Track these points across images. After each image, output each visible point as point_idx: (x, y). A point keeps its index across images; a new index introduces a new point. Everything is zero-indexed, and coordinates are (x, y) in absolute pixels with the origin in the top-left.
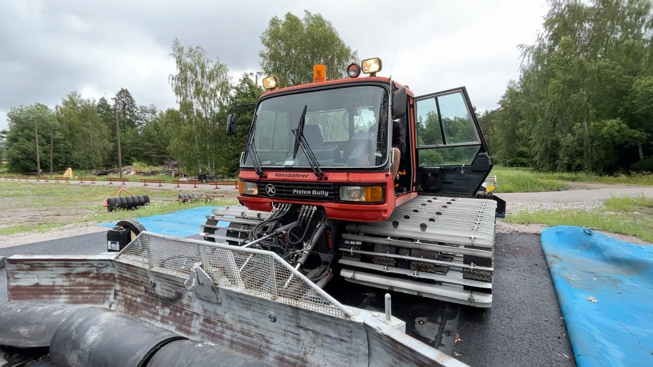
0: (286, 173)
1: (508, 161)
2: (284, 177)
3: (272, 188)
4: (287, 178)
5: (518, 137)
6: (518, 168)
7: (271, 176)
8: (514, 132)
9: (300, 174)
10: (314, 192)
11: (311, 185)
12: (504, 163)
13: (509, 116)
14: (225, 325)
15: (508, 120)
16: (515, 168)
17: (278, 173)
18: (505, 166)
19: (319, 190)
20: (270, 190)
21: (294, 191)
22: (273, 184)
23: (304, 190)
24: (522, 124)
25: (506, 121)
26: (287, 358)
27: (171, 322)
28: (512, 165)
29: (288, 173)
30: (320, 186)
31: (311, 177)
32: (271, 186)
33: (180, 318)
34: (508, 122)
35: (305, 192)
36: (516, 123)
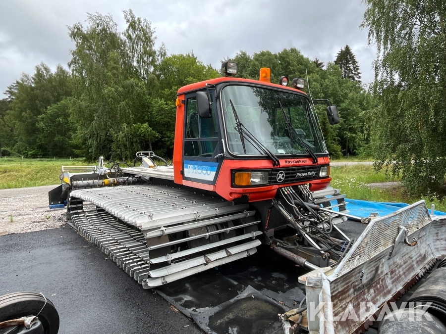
0: (292, 160)
1: (29, 153)
2: (293, 164)
3: (283, 174)
4: (295, 164)
5: (38, 129)
6: (42, 159)
7: (283, 163)
8: (34, 124)
9: (301, 160)
10: (309, 174)
11: (308, 168)
12: (26, 154)
13: (25, 109)
14: (398, 266)
15: (26, 113)
16: (39, 159)
17: (286, 160)
18: (27, 158)
19: (311, 172)
20: (280, 176)
21: (298, 174)
22: (284, 171)
23: (305, 172)
24: (42, 118)
25: (24, 113)
26: (418, 259)
27: (378, 297)
28: (34, 156)
29: (294, 160)
30: (313, 168)
31: (308, 162)
32: (282, 173)
33: (380, 287)
34: (26, 115)
35: (304, 174)
36: (35, 117)
